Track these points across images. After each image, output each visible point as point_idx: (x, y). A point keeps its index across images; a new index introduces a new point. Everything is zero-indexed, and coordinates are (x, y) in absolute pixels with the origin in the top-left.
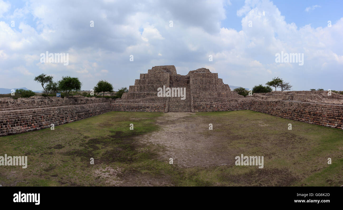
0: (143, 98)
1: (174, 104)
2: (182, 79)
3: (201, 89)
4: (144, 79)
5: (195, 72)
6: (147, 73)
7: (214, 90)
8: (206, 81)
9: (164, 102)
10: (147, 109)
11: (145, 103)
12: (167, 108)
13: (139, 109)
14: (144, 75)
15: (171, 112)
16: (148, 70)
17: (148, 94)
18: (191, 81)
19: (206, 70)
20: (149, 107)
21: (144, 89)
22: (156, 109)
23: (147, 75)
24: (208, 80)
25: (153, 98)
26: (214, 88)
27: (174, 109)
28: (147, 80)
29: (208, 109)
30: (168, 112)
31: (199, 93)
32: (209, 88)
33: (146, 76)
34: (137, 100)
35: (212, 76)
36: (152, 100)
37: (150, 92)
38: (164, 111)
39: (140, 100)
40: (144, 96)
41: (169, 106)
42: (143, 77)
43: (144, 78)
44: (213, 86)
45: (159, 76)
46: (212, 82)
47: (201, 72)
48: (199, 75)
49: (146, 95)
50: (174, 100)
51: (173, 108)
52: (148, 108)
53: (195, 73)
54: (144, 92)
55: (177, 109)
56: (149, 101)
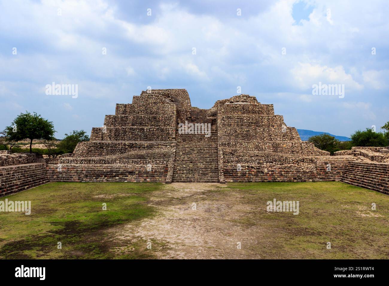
0: (122, 153)
1: (184, 166)
2: (201, 116)
3: (240, 136)
4: (123, 115)
5: (227, 103)
6: (131, 103)
7: (265, 139)
8: (249, 120)
9: (165, 162)
10: (129, 177)
11: (125, 163)
12: (170, 174)
13: (113, 177)
14: (125, 106)
15: (178, 182)
16: (134, 98)
17: (131, 146)
18: (219, 121)
19: (249, 99)
20: (135, 173)
21: (124, 136)
22: (147, 176)
23: (132, 107)
24: (252, 119)
25: (142, 154)
26: (266, 135)
27: (184, 175)
28: (131, 117)
29: (252, 177)
30: (173, 182)
31: (236, 145)
32: (254, 134)
33: (128, 110)
34: (108, 157)
35: (260, 109)
36: (138, 158)
37: (137, 142)
38: (166, 180)
39: (114, 157)
40: (123, 150)
41: (174, 169)
42: (121, 110)
43: (125, 112)
44: (264, 130)
45: (155, 109)
46: (262, 122)
47: (239, 103)
48: (235, 109)
49: (127, 147)
50: (184, 157)
51: (183, 174)
52: (132, 175)
53: (228, 105)
54: (123, 142)
55: (190, 175)
56: (133, 161)
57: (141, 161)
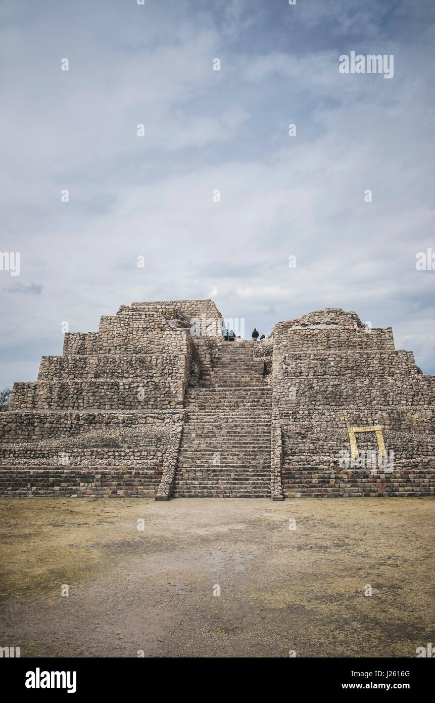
0: (72, 435)
1: (198, 462)
2: (242, 356)
3: (319, 397)
4: (78, 357)
5: (294, 328)
6: (97, 330)
7: (374, 402)
8: (340, 362)
9: (159, 454)
10: (82, 487)
11: (75, 457)
12: (166, 478)
13: (48, 486)
14: (83, 337)
15: (184, 496)
16: (102, 320)
17: (92, 421)
18: (276, 367)
19: (341, 317)
20: (94, 477)
21: (77, 398)
22: (119, 485)
23: (96, 338)
24: (347, 360)
25: (113, 436)
26: (375, 393)
27: (196, 482)
28: (93, 360)
29: (342, 485)
30: (171, 496)
31: (310, 415)
32: (351, 393)
33: (88, 345)
34: (41, 443)
35: (365, 339)
36: (105, 446)
37: (103, 412)
38: (156, 492)
39: (55, 443)
40: (74, 430)
41: (177, 469)
42: (75, 344)
43: (81, 350)
44: (371, 382)
45: (143, 343)
46: (368, 366)
47: (318, 326)
48: (309, 338)
49: (82, 422)
50: (200, 444)
51: (194, 479)
52: (88, 482)
53: (295, 332)
54: (75, 412)
55: (210, 482)
56: (92, 452)
57: (108, 452)
